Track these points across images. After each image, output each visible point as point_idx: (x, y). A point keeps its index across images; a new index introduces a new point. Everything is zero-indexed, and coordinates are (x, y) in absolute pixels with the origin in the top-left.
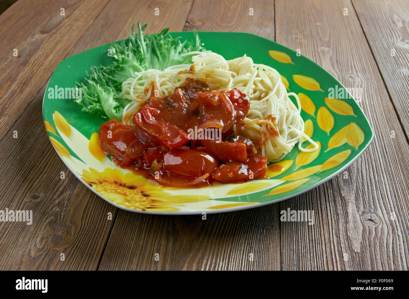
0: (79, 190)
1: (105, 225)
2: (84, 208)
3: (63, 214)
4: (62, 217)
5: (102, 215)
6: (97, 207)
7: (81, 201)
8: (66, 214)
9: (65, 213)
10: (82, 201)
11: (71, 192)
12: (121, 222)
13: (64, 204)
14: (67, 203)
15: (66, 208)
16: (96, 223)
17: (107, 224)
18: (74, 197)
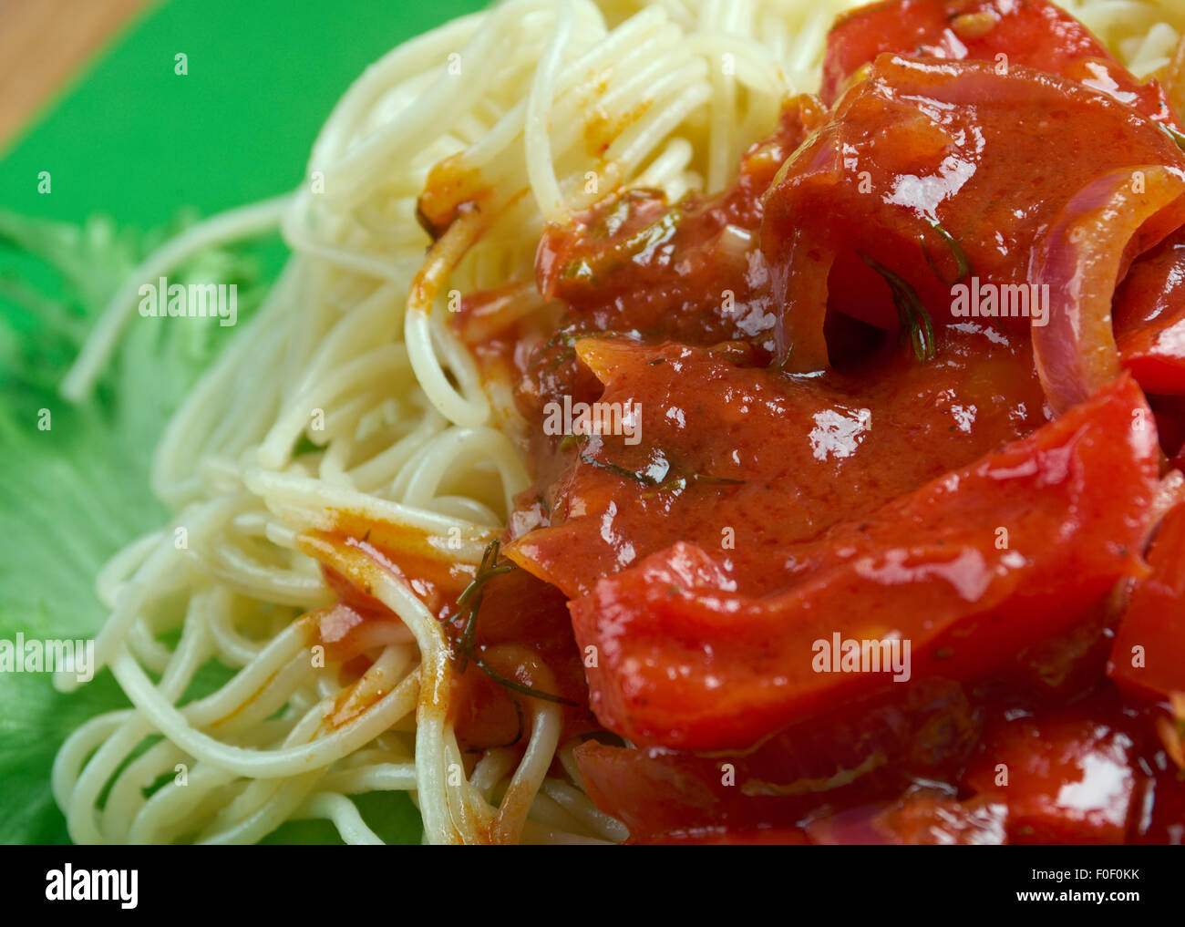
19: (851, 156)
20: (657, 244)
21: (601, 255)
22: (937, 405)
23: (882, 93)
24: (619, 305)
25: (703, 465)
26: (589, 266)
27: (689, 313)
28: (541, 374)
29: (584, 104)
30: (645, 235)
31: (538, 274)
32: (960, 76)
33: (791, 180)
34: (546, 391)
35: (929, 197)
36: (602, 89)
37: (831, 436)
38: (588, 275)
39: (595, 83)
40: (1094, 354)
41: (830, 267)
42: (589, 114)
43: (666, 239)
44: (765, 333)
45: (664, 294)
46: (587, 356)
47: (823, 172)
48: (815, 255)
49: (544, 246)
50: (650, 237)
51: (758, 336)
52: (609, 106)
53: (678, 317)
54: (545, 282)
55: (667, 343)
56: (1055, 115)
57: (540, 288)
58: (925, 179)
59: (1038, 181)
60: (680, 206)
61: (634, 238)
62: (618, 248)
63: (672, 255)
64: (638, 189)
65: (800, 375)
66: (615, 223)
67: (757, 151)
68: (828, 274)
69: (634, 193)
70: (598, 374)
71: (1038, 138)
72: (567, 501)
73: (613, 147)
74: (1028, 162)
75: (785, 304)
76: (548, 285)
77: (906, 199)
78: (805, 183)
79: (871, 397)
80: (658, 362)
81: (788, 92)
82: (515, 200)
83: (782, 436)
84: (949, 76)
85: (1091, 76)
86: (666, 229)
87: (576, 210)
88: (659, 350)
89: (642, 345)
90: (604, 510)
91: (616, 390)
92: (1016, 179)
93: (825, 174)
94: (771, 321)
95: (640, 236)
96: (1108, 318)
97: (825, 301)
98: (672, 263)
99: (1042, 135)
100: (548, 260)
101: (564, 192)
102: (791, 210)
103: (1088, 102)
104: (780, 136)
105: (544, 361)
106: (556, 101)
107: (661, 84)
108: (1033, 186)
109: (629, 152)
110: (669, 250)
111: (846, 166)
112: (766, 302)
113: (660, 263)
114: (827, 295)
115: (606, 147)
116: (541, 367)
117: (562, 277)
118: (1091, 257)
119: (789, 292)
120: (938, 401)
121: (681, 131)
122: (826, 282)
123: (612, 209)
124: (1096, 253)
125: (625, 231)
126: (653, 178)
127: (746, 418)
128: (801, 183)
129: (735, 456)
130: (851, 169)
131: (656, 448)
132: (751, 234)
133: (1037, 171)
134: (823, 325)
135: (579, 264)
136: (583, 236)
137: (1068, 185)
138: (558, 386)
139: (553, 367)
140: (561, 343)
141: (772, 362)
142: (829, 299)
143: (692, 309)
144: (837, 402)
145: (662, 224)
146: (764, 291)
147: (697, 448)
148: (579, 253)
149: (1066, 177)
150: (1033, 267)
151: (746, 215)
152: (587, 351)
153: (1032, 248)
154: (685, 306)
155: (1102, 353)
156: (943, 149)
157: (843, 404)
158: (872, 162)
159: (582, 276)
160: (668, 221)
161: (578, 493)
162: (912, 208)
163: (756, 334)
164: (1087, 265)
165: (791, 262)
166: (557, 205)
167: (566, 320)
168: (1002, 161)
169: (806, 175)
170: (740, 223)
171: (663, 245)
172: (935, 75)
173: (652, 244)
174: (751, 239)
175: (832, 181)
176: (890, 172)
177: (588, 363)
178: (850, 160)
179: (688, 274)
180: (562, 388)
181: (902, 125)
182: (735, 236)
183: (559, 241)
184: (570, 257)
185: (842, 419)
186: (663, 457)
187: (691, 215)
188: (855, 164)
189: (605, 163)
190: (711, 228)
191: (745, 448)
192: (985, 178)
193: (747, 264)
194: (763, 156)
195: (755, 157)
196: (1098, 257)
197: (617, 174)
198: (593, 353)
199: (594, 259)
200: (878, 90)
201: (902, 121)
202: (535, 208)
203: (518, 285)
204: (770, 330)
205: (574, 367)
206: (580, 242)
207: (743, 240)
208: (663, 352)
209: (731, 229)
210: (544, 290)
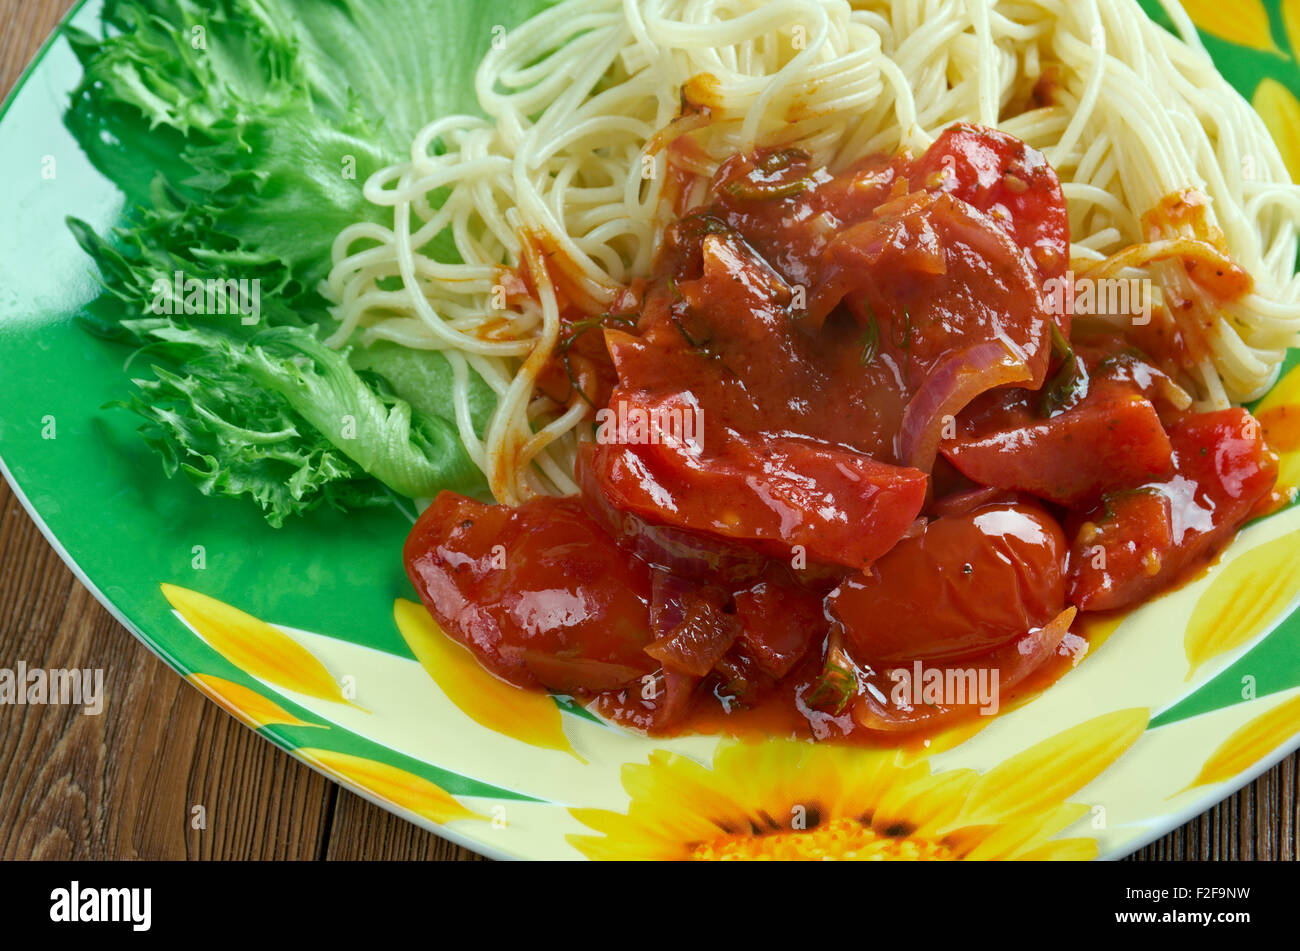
0: (148, 679)
1: (287, 847)
2: (188, 772)
3: (99, 810)
4: (98, 827)
5: (271, 799)
6: (241, 764)
7: (165, 738)
8: (111, 811)
9: (106, 804)
10: (171, 736)
11: (116, 694)
12: (357, 829)
13: (96, 758)
14: (109, 752)
15: (108, 781)
16: (249, 842)
17: (296, 844)
18: (133, 722)
25: (723, 353)
29: (798, 96)
36: (812, 92)
70: (705, 266)
82: (731, 120)
115: (795, 121)
177: (705, 257)
198: (709, 252)
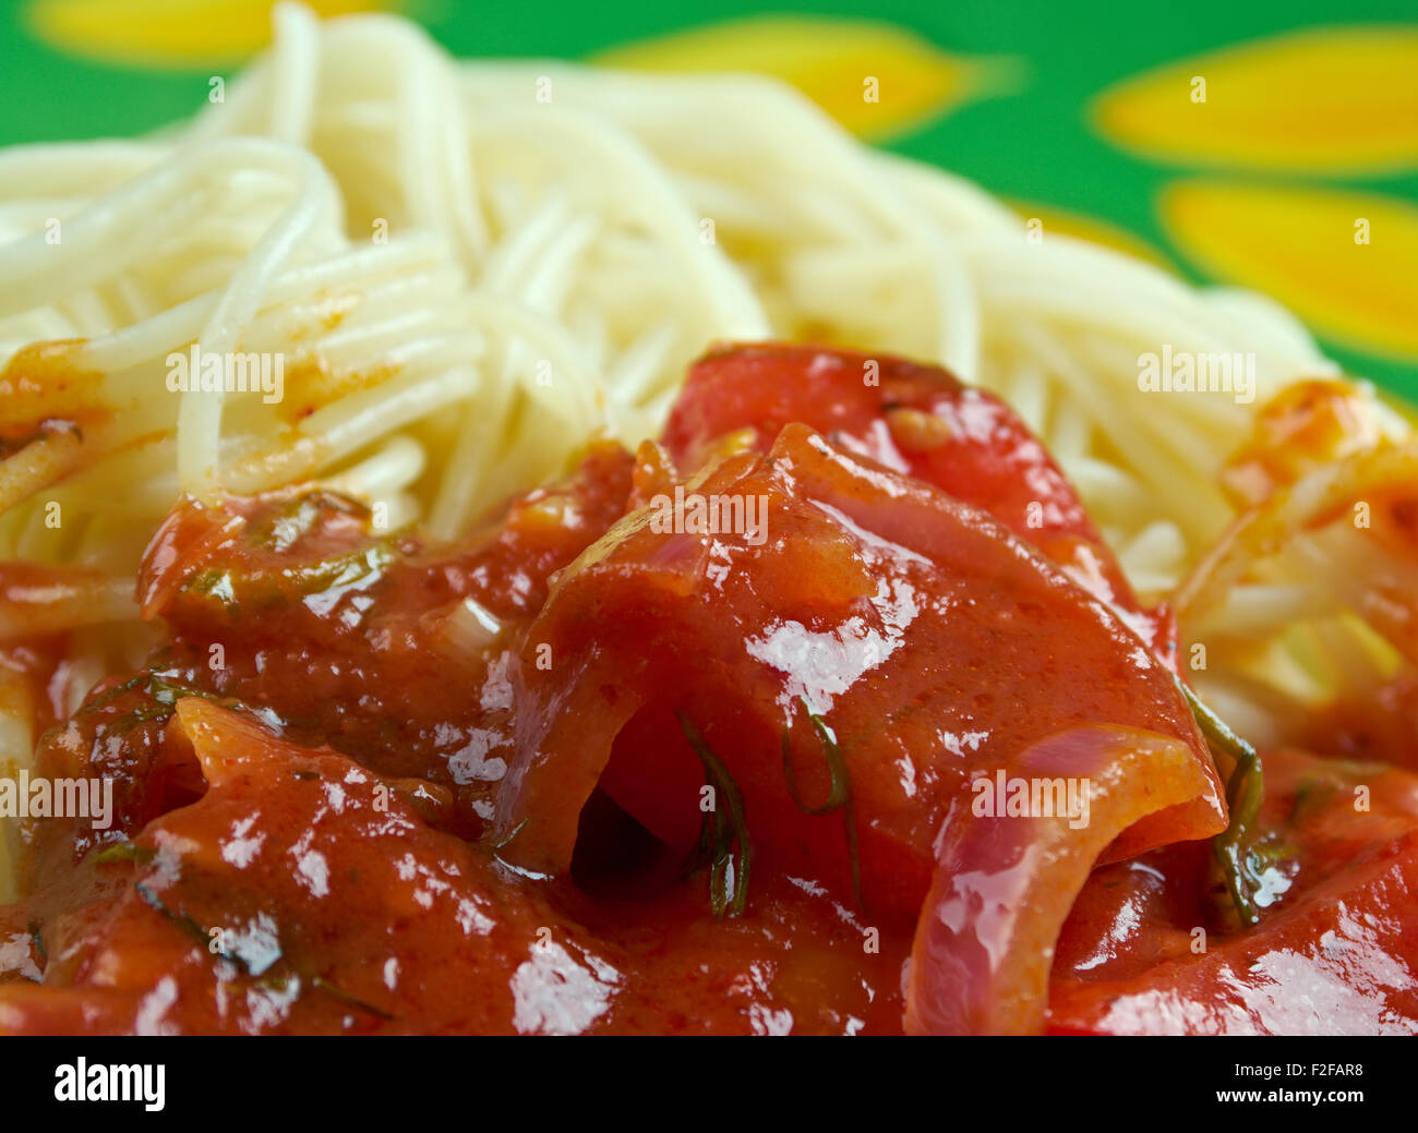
19: (720, 562)
20: (347, 589)
21: (257, 576)
22: (730, 993)
23: (782, 481)
24: (260, 661)
25: (332, 968)
26: (235, 585)
27: (366, 713)
28: (101, 729)
29: (300, 335)
30: (334, 568)
31: (145, 574)
32: (900, 499)
33: (618, 566)
34: (101, 758)
35: (814, 665)
36: (334, 323)
37: (550, 990)
38: (227, 599)
39: (327, 308)
40: (1014, 1001)
41: (625, 720)
42: (301, 353)
43: (362, 585)
44: (483, 787)
45: (336, 671)
46: (195, 726)
47: (674, 571)
48: (610, 693)
49: (168, 530)
50: (341, 573)
51: (468, 786)
52: (337, 352)
53: (348, 712)
54: (154, 587)
55: (324, 748)
56: (1025, 608)
57: (140, 594)
58: (815, 636)
59: (983, 699)
60: (390, 541)
61: (315, 567)
62: (288, 573)
63: (366, 614)
64: (333, 493)
65: (521, 871)
66: (287, 532)
67: (541, 500)
68: (618, 730)
69: (326, 496)
70: (207, 762)
71: (993, 632)
72: (91, 954)
73: (318, 417)
74: (972, 664)
75: (538, 754)
76: (157, 593)
77: (780, 656)
78: (640, 579)
79: (622, 944)
80: (308, 776)
81: (602, 428)
82: (141, 442)
83: (473, 961)
84: (883, 493)
85: (1078, 564)
86: (367, 570)
87: (231, 492)
88: (311, 756)
89: (282, 738)
90: (151, 986)
91: (229, 798)
92: (950, 684)
93: (677, 576)
94: (495, 770)
95: (325, 567)
96: (1049, 953)
97: (601, 770)
98: (363, 627)
99: (1000, 632)
100: (166, 557)
101: (225, 456)
102: (601, 612)
103: (1081, 605)
104: (581, 490)
105: (111, 710)
106: (261, 314)
107: (420, 347)
108: (974, 704)
109: (339, 431)
110: (363, 603)
111: (710, 575)
112: (496, 739)
113: (343, 619)
114: (606, 761)
115: (309, 412)
116: (104, 718)
117: (184, 588)
118: (1054, 848)
119: (550, 737)
120: (735, 987)
121: (415, 430)
122: (613, 740)
123: (290, 509)
124: (1062, 844)
125: (301, 550)
126: (356, 483)
127: (423, 914)
128: (634, 575)
129: (391, 969)
130: (714, 580)
131: (267, 913)
132: (500, 624)
133: (984, 683)
134: (582, 806)
135: (219, 576)
136: (233, 535)
137: (1031, 722)
138: (124, 757)
139: (125, 724)
140: (148, 690)
141: (483, 836)
142: (607, 768)
143: (373, 708)
144: (570, 934)
145: (363, 561)
146: (502, 722)
147: (331, 936)
148: (222, 560)
149: (1028, 709)
150: (948, 830)
151: (498, 593)
152: (195, 719)
153: (954, 799)
154: (363, 701)
155: (1023, 1002)
156: (854, 601)
157: (579, 942)
158: (748, 582)
159: (217, 597)
160: (372, 559)
161: (117, 945)
162: (785, 675)
163: (464, 783)
164: (1046, 859)
165: (569, 692)
166: (209, 474)
167: (166, 657)
168: (934, 649)
169: (644, 567)
170: (486, 601)
171: (354, 593)
172: (864, 482)
173: (340, 585)
174: (498, 634)
175: (682, 590)
176: (769, 606)
177: (194, 740)
178: (716, 568)
179: (383, 651)
180: (130, 763)
181: (811, 541)
182: (474, 618)
183: (194, 532)
184: (208, 562)
185: (574, 967)
186: (273, 935)
187: (411, 563)
188: (722, 577)
189: (297, 436)
190: (440, 595)
191: (408, 960)
192: (903, 666)
193: (483, 667)
194: (551, 511)
195: (538, 508)
196: (1064, 852)
197: (310, 461)
198: (206, 726)
199: (245, 577)
200: (777, 475)
201: (812, 536)
202: (171, 464)
203: (96, 575)
204: (490, 785)
205: (161, 738)
206: (229, 544)
207: (484, 630)
208: (316, 761)
209: (472, 605)
210: (149, 599)
